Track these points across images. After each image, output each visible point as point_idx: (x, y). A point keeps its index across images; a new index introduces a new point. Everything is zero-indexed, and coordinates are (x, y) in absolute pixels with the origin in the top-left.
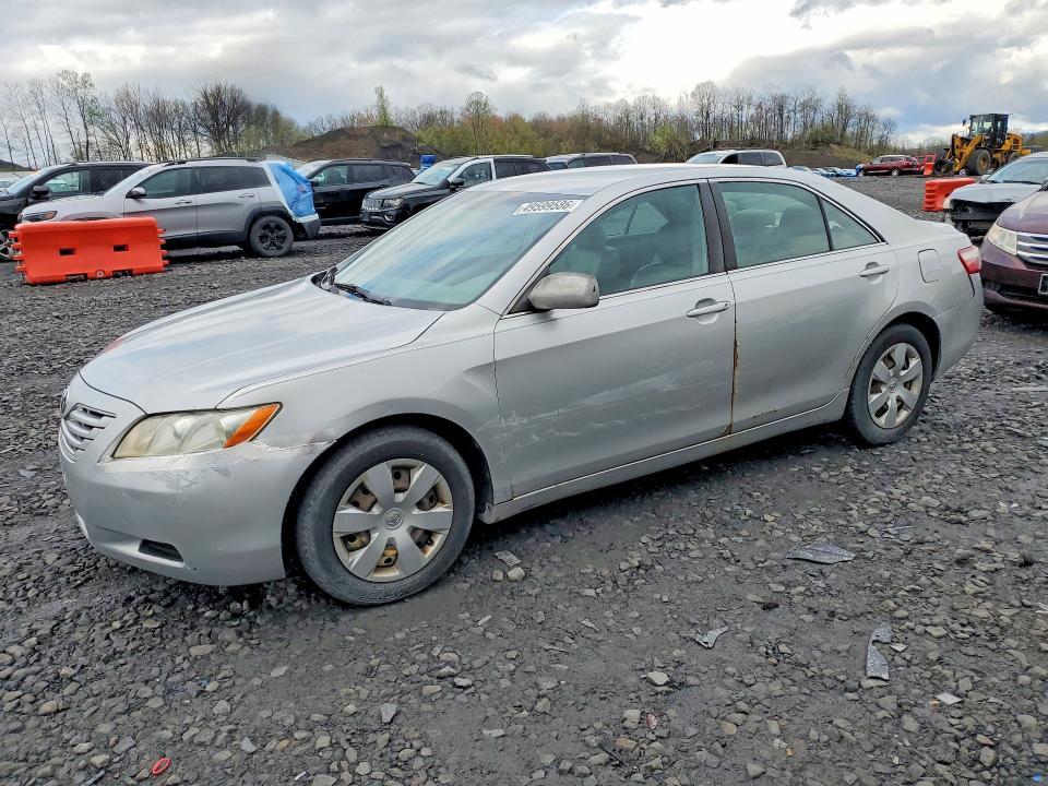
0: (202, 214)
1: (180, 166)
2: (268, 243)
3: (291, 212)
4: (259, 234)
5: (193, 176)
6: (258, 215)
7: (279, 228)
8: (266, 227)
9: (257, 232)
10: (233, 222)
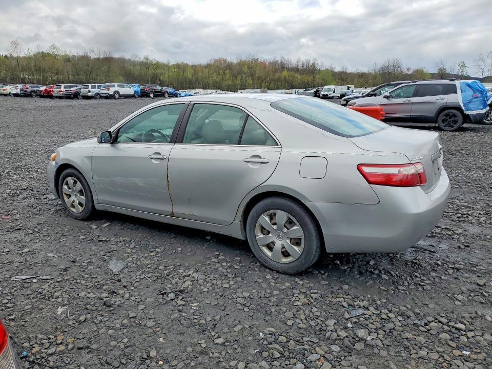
0: (414, 107)
1: (414, 83)
2: (446, 123)
3: (463, 108)
4: (442, 118)
5: (417, 88)
6: (444, 109)
7: (455, 116)
8: (447, 115)
9: (441, 117)
10: (430, 111)
